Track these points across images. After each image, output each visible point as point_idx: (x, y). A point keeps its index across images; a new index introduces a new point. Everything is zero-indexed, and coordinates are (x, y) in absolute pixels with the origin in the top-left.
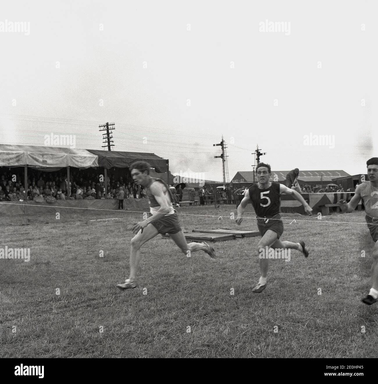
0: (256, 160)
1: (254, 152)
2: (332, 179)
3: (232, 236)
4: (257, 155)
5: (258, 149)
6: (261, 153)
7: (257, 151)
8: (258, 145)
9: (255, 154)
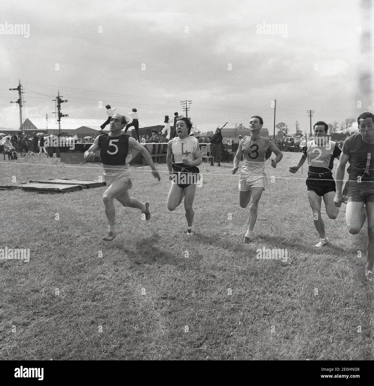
0: (56, 107)
1: (55, 99)
2: (132, 130)
3: (78, 187)
4: (58, 102)
5: (59, 96)
6: (62, 100)
7: (58, 98)
8: (59, 92)
9: (56, 100)
